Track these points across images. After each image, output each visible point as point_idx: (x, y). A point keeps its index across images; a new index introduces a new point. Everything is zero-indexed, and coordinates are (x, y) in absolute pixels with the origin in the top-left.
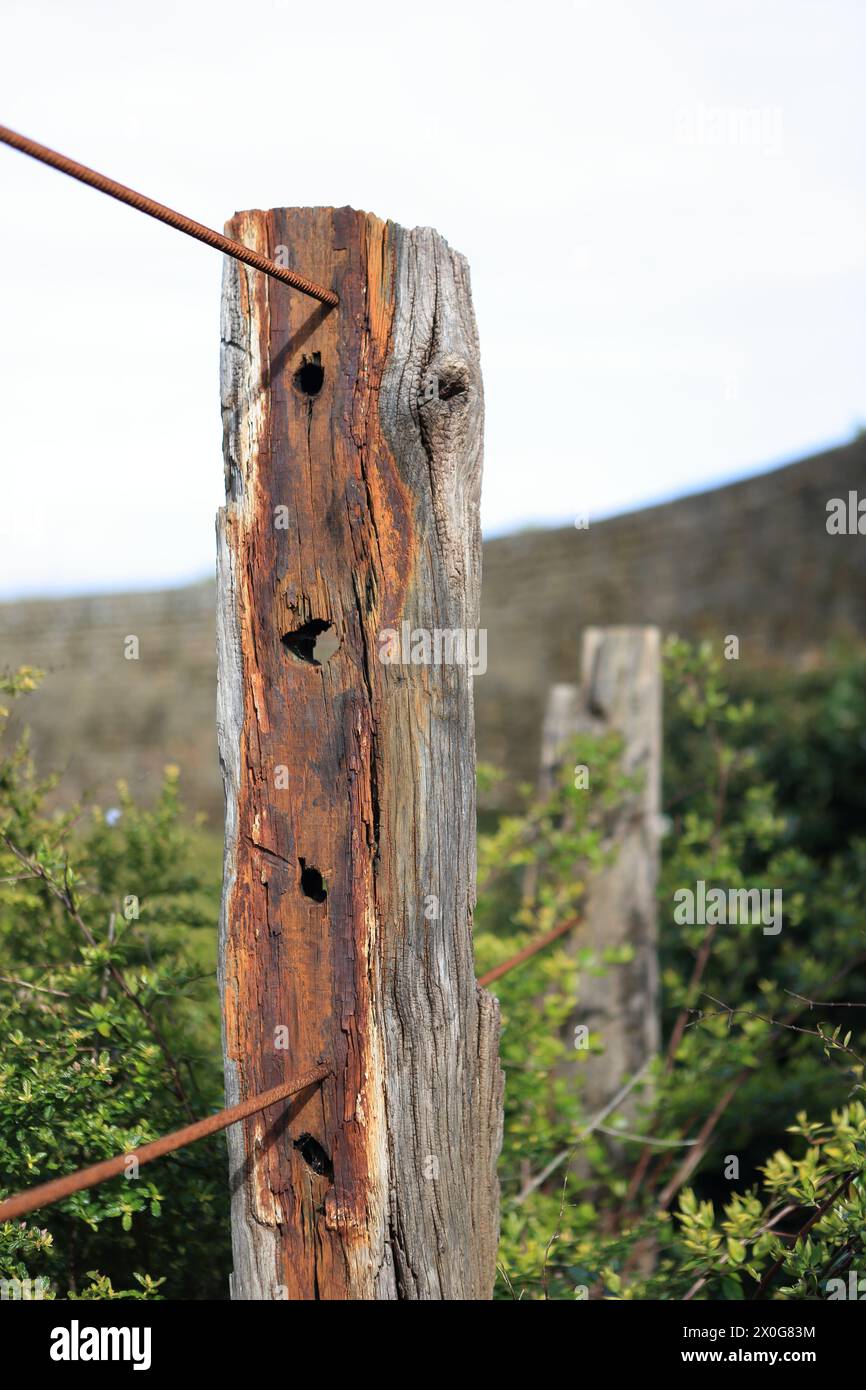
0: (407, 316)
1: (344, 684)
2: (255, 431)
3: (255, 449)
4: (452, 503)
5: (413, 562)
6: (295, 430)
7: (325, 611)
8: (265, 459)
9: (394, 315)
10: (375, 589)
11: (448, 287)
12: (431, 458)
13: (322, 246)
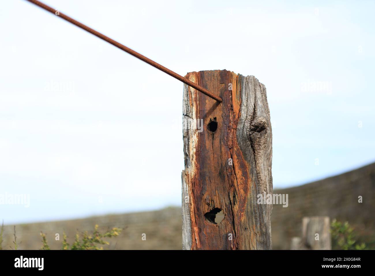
0: (245, 105)
1: (226, 230)
2: (194, 144)
3: (195, 150)
4: (262, 167)
5: (249, 188)
6: (208, 143)
7: (219, 205)
8: (198, 153)
9: (241, 104)
10: (236, 197)
11: (259, 95)
12: (254, 152)
13: (216, 83)
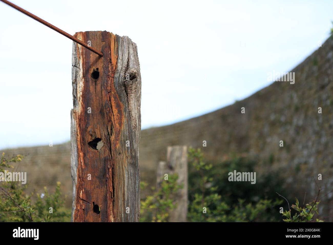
0: (121, 59)
1: (105, 155)
2: (81, 89)
3: (81, 93)
4: (133, 107)
5: (123, 122)
6: (92, 88)
7: (100, 136)
8: (84, 96)
9: (117, 58)
10: (113, 130)
11: (131, 51)
12: (127, 95)
13: (99, 41)
